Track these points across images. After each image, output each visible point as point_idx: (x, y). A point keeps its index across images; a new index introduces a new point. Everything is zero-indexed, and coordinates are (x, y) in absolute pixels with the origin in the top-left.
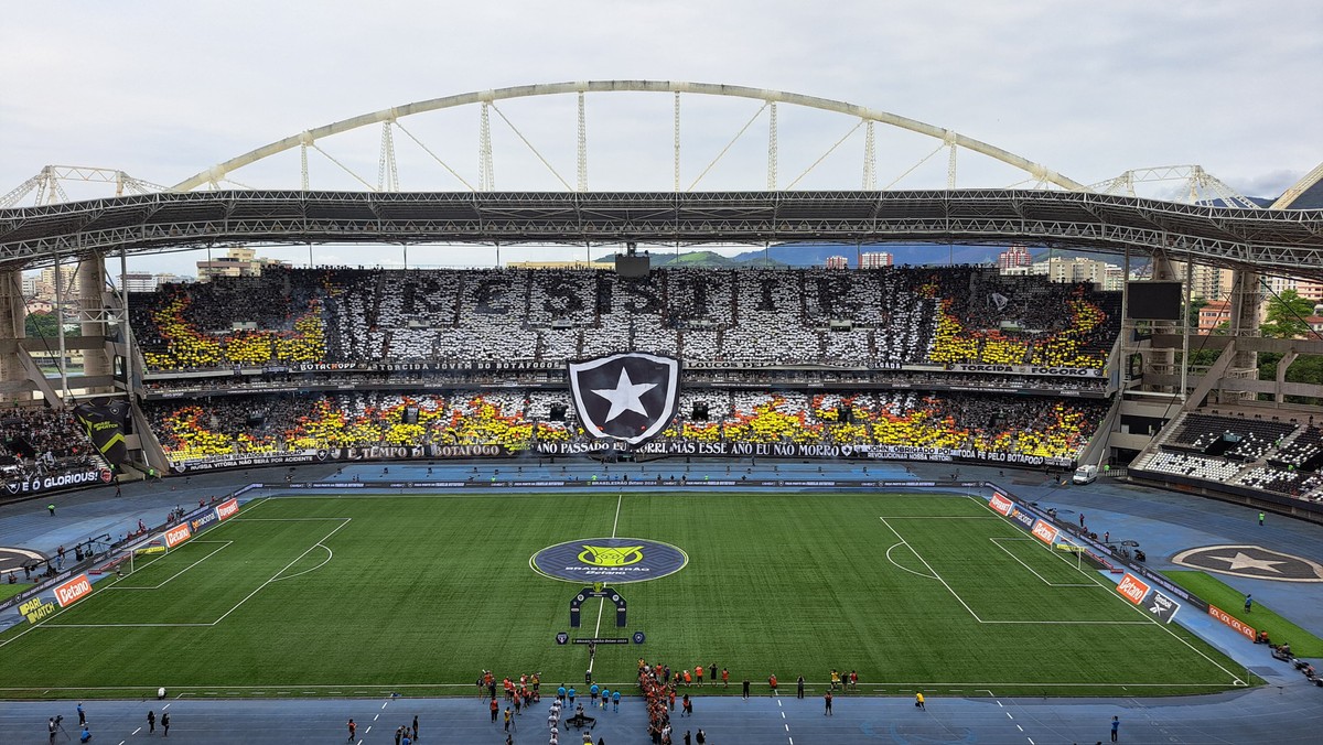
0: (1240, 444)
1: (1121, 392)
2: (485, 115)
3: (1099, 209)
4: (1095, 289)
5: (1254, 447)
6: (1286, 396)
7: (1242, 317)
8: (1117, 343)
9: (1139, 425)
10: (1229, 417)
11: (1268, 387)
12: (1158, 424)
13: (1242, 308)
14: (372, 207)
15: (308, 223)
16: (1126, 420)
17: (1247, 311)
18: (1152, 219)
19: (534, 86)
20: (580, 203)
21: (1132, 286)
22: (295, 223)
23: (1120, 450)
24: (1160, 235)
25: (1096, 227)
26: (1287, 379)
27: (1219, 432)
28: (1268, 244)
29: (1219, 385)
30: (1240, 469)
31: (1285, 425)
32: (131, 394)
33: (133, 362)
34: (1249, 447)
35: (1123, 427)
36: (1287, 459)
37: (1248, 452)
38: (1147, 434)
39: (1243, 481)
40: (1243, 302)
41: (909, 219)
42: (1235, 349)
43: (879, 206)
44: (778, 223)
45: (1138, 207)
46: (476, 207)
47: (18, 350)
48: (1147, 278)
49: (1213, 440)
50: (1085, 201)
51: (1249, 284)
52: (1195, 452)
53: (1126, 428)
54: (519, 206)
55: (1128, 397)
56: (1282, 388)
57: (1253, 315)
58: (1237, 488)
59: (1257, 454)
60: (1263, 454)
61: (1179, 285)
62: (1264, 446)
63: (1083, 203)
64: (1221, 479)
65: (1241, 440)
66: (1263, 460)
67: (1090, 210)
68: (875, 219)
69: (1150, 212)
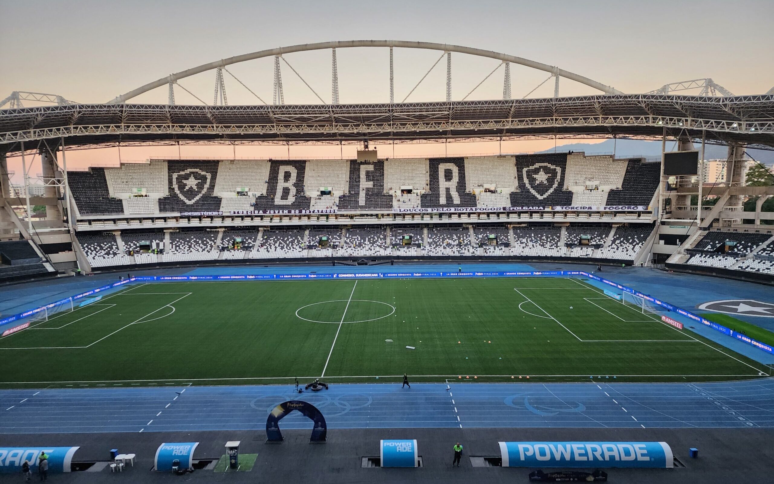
0: (736, 246)
1: (659, 221)
2: (277, 63)
3: (648, 104)
4: (643, 162)
5: (745, 248)
6: (761, 221)
7: (733, 176)
8: (657, 191)
9: (670, 240)
10: (728, 232)
11: (750, 215)
12: (683, 238)
13: (734, 170)
14: (209, 115)
15: (173, 126)
16: (662, 237)
17: (737, 171)
18: (682, 109)
19: (306, 45)
20: (333, 111)
21: (668, 157)
22: (165, 127)
23: (658, 254)
24: (686, 121)
25: (646, 118)
26: (762, 210)
27: (722, 240)
28: (756, 121)
29: (719, 216)
30: (737, 261)
31: (763, 235)
32: (71, 229)
33: (71, 210)
34: (742, 248)
35: (660, 241)
36: (767, 254)
37: (741, 251)
38: (676, 244)
39: (739, 267)
40: (735, 166)
41: (531, 119)
42: (729, 194)
43: (513, 109)
44: (452, 123)
45: (674, 101)
46: (271, 115)
47: (5, 205)
48: (676, 150)
49: (718, 245)
50: (640, 99)
51: (739, 155)
52: (707, 253)
53: (662, 242)
54: (297, 114)
55: (663, 223)
56: (758, 215)
57: (740, 174)
58: (735, 271)
59: (747, 252)
60: (751, 251)
61: (697, 153)
62: (751, 247)
63: (639, 102)
64: (725, 267)
65: (736, 245)
66: (751, 255)
67: (643, 105)
68: (510, 119)
69: (681, 104)
